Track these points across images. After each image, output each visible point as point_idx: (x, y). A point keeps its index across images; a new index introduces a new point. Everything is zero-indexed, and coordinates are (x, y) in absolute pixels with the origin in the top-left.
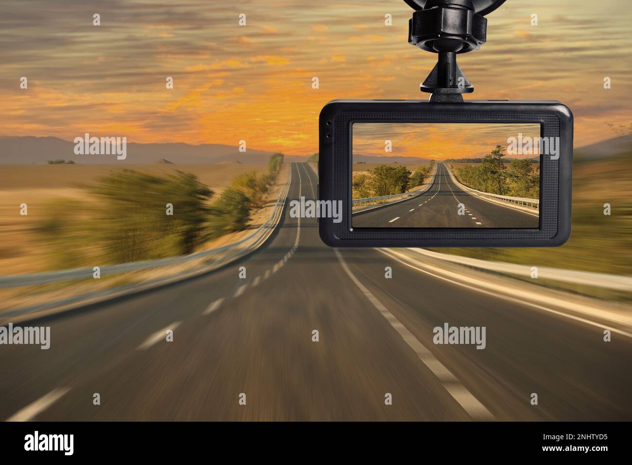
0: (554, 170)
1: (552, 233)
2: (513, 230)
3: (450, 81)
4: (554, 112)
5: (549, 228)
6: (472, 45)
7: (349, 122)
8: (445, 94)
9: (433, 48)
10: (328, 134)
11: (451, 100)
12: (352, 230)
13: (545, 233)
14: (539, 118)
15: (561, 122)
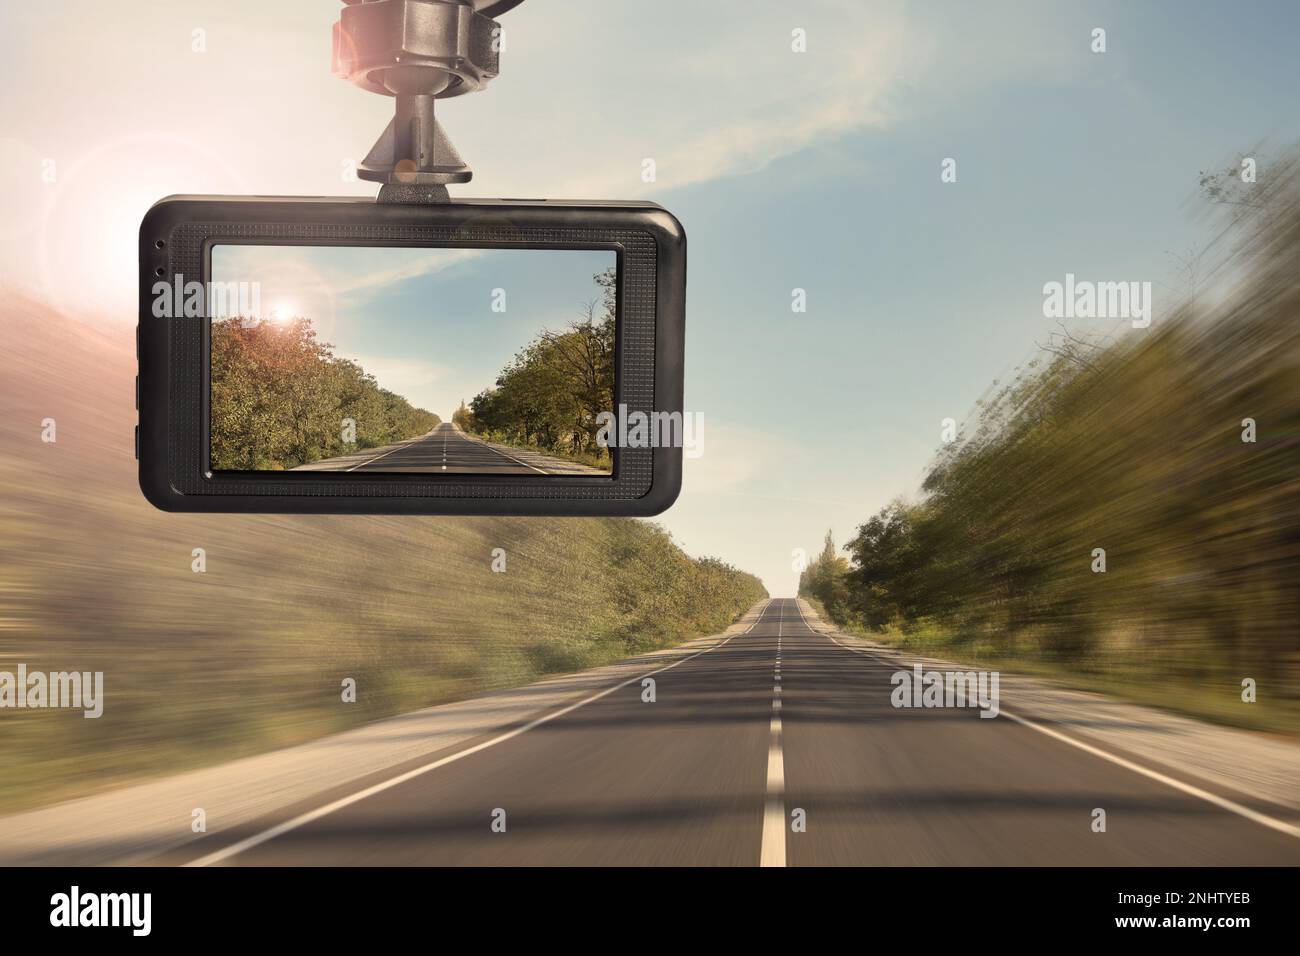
0: (646, 351)
1: (641, 487)
2: (557, 479)
3: (422, 157)
4: (644, 226)
5: (634, 476)
6: (468, 81)
7: (203, 241)
8: (410, 186)
9: (386, 86)
10: (158, 267)
11: (421, 198)
12: (209, 475)
13: (625, 486)
14: (612, 238)
15: (660, 247)
